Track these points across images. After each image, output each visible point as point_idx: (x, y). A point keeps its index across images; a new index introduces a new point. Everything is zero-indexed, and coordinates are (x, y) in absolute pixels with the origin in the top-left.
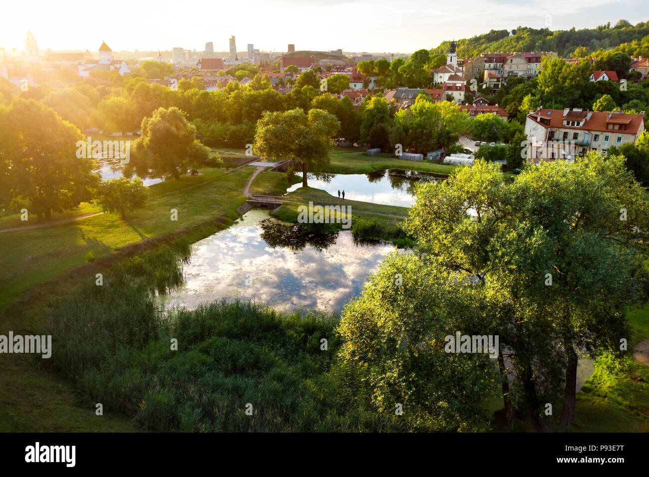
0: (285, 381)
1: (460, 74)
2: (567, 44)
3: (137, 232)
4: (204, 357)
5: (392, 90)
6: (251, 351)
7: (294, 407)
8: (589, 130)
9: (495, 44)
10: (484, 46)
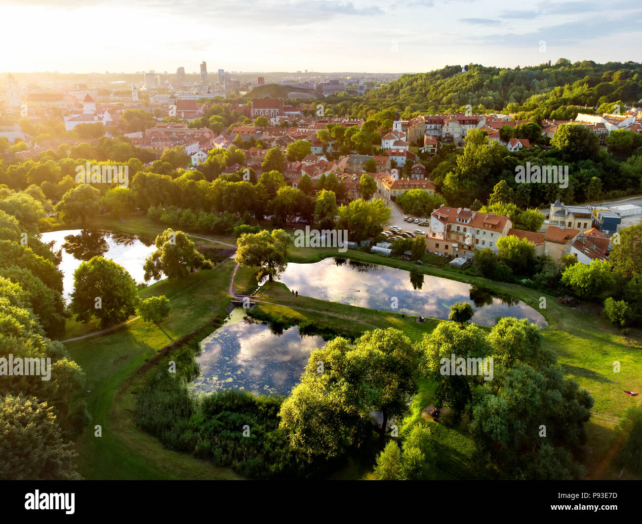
0: (258, 434)
1: (404, 139)
2: (512, 84)
3: (166, 334)
4: (220, 423)
5: (346, 156)
6: (242, 419)
7: (262, 446)
8: (473, 227)
9: (449, 81)
10: (439, 82)
